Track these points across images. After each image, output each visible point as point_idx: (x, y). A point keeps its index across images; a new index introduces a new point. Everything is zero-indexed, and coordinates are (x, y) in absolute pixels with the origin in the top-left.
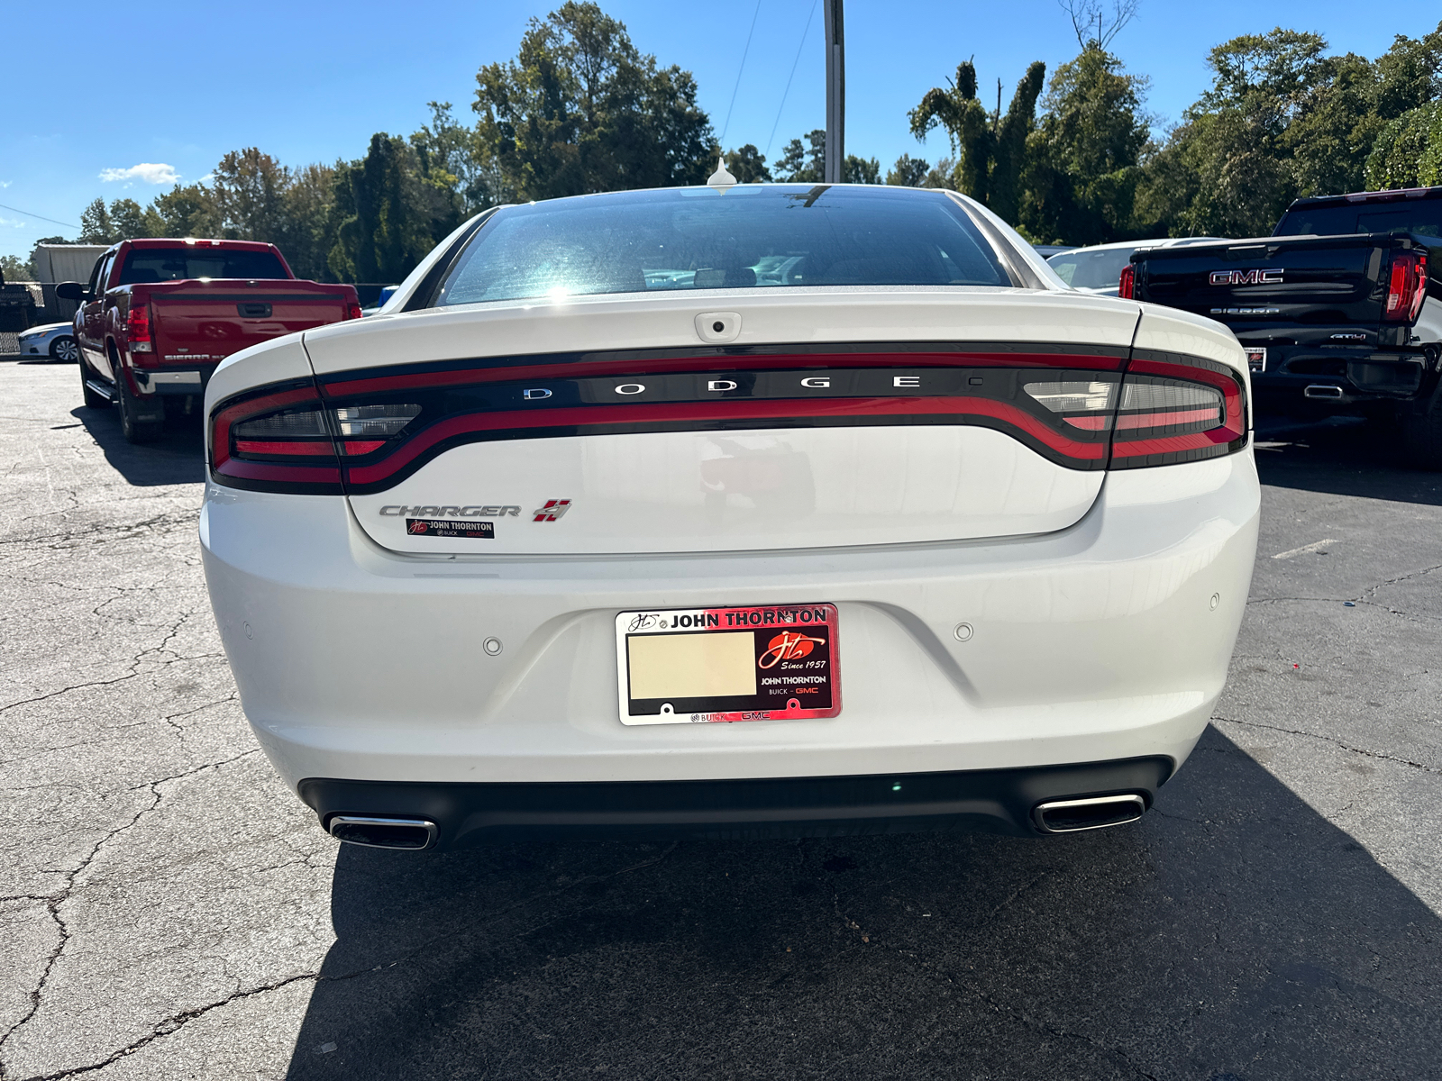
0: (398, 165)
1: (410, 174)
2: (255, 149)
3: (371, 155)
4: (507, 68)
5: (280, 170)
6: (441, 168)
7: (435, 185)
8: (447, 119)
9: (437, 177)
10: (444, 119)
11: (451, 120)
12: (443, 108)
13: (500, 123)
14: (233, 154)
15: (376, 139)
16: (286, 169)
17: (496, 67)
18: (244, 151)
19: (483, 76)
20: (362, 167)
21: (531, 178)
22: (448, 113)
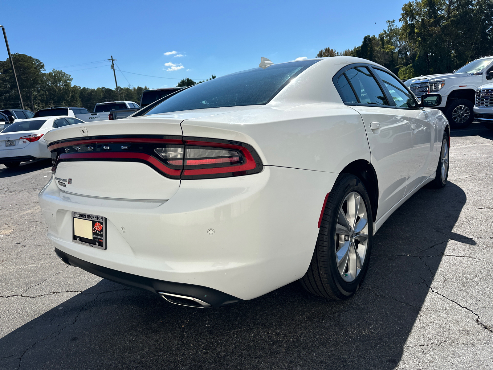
0: (373, 46)
1: (377, 49)
2: (329, 48)
3: (363, 44)
4: (414, 3)
5: (336, 54)
6: (389, 44)
7: (386, 51)
8: (393, 26)
9: (387, 48)
10: (392, 26)
11: (394, 26)
12: (392, 22)
13: (410, 24)
14: (322, 51)
15: (365, 38)
16: (337, 53)
17: (410, 3)
18: (325, 49)
19: (404, 8)
20: (360, 49)
21: (420, 43)
22: (393, 24)
